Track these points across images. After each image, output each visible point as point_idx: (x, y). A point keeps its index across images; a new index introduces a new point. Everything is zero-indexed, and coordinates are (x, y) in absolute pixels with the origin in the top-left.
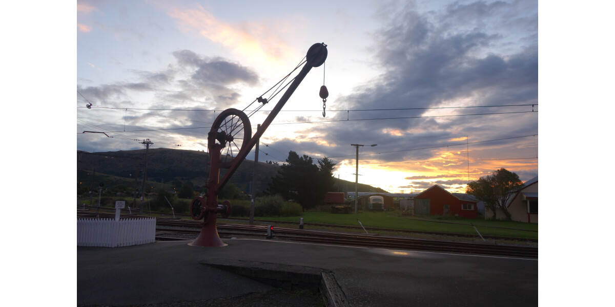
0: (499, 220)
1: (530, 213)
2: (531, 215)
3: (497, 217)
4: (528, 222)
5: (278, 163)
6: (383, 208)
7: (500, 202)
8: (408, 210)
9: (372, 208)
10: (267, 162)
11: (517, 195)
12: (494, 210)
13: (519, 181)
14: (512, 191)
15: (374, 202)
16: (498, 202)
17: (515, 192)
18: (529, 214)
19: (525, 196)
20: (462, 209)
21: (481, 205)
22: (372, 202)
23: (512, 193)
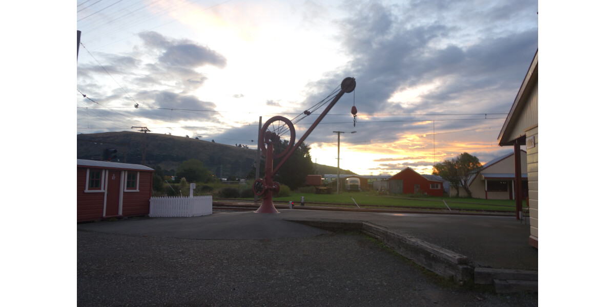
0: (462, 198)
1: (488, 191)
2: (488, 193)
3: (460, 195)
4: (485, 198)
5: (248, 146)
6: (359, 189)
7: (463, 182)
8: (381, 190)
9: (349, 189)
10: (236, 145)
11: (476, 176)
12: (457, 189)
13: (479, 163)
14: (472, 172)
15: (352, 184)
16: (461, 182)
17: (475, 173)
18: (486, 192)
19: (483, 176)
20: (431, 188)
21: (447, 185)
22: (349, 184)
23: (473, 174)
